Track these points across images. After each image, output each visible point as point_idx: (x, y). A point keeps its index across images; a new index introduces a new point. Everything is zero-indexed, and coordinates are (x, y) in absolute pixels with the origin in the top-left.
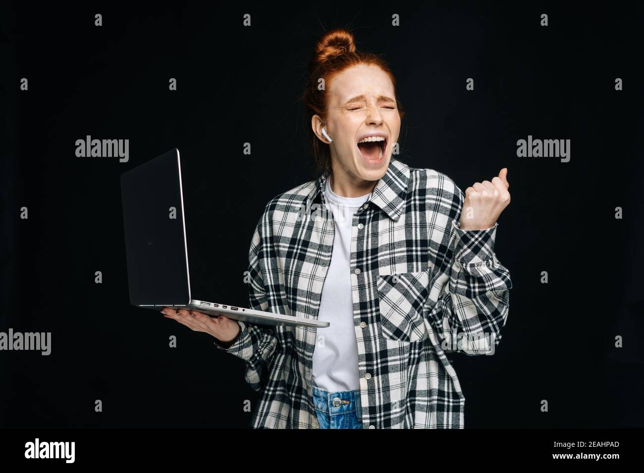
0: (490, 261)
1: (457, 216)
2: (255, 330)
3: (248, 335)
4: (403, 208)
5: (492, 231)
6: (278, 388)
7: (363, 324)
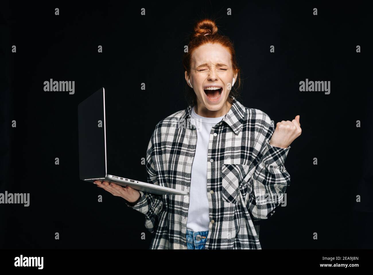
0: (282, 167)
1: (270, 136)
2: (150, 196)
3: (145, 199)
4: (241, 128)
5: (287, 150)
6: (164, 231)
7: (212, 192)
